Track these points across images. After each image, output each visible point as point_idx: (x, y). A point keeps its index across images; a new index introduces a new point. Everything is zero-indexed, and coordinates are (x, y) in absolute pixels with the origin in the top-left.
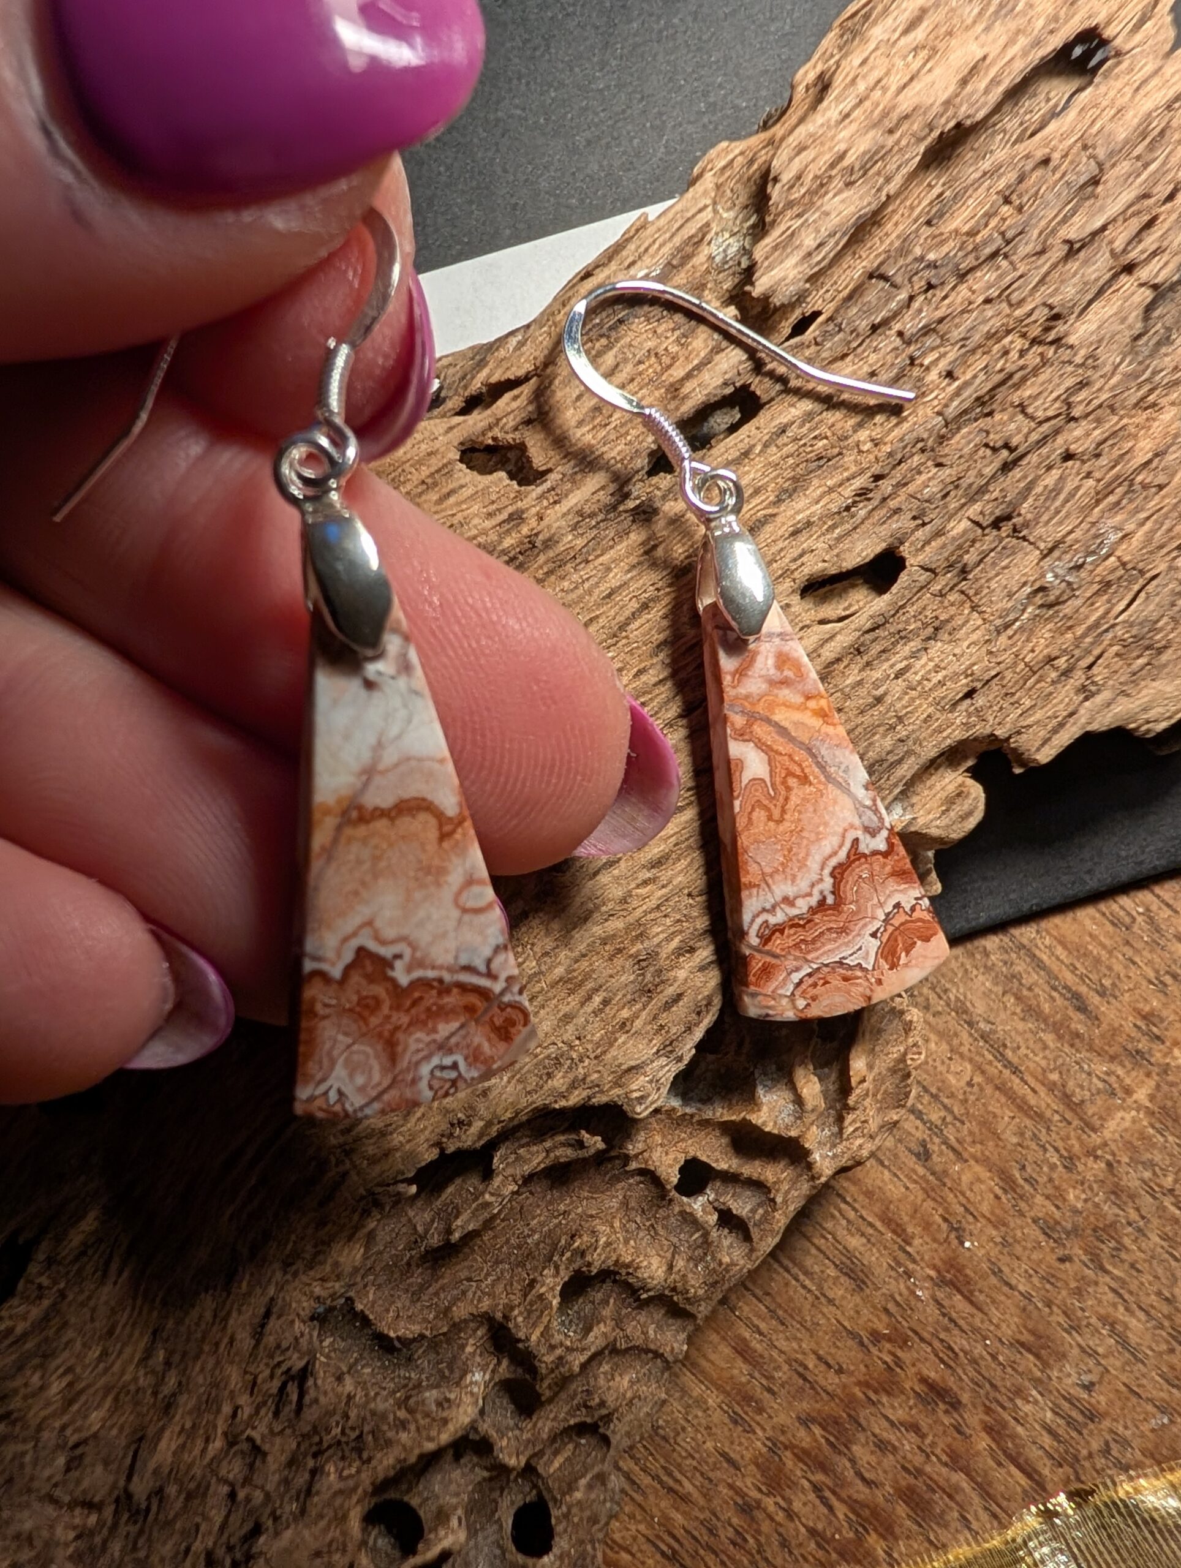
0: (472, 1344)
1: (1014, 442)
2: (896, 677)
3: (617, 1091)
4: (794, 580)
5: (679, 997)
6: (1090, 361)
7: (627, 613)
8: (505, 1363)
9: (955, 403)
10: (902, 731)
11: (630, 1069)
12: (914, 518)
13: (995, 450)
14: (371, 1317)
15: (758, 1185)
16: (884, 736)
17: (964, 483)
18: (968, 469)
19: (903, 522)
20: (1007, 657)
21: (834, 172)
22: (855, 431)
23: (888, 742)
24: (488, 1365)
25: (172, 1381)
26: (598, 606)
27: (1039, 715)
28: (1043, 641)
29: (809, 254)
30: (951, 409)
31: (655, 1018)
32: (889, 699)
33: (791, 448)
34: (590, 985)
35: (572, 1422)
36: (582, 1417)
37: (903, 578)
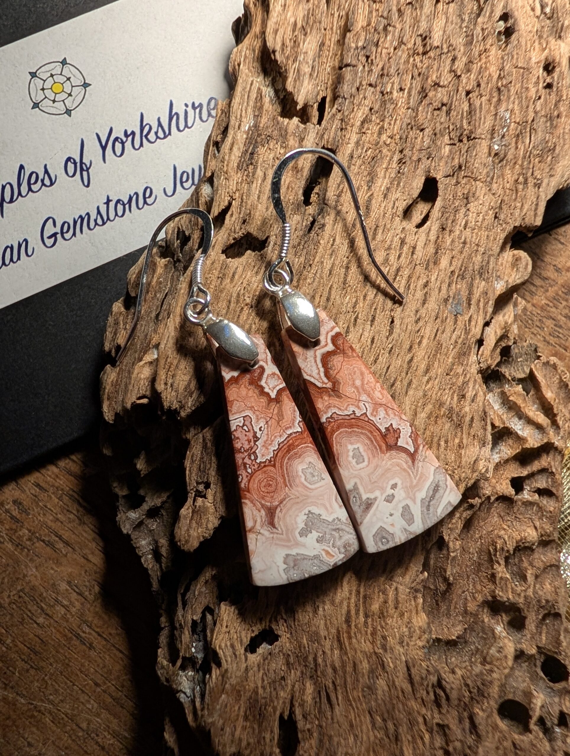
0: (486, 618)
1: (445, 101)
2: (465, 229)
3: (475, 475)
4: (398, 216)
5: (472, 418)
6: (451, 48)
7: (343, 276)
8: (504, 615)
9: (412, 101)
10: (482, 250)
11: (475, 462)
12: (428, 158)
13: (438, 109)
14: (441, 637)
15: (543, 471)
16: (476, 256)
17: (437, 131)
18: (435, 124)
19: (425, 163)
20: (500, 192)
21: (296, 33)
22: (380, 138)
23: (479, 258)
24: (498, 620)
25: (390, 726)
26: (329, 280)
27: (526, 207)
28: (510, 175)
29: (311, 74)
30: (411, 104)
31: (469, 434)
32: (468, 240)
33: (359, 162)
34: (436, 439)
35: (540, 617)
36: (543, 612)
37: (440, 186)
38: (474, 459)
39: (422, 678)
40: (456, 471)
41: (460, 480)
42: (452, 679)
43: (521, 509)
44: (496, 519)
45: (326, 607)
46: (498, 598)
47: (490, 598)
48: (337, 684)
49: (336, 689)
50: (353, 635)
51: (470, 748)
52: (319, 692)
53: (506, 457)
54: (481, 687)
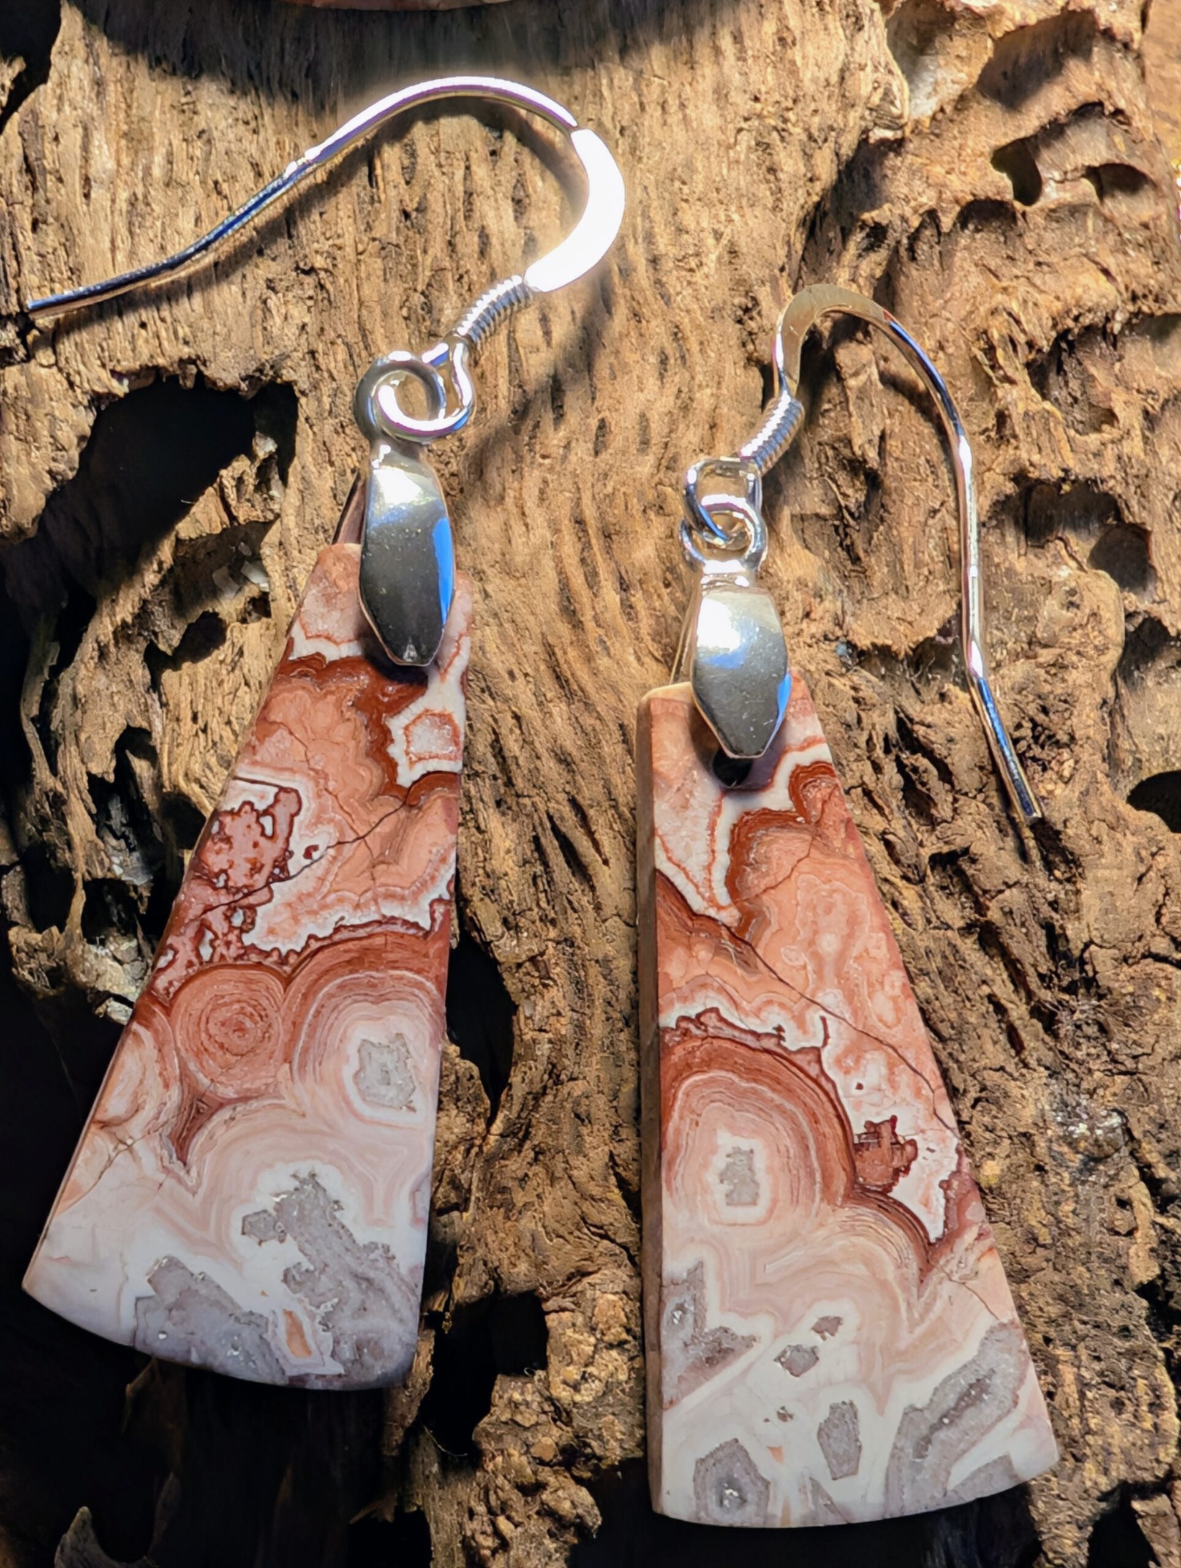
0: (1018, 560)
3: (854, 115)
8: (1071, 536)
11: (842, 76)
14: (888, 643)
15: (1087, 111)
24: (1057, 555)
38: (838, 65)
39: (848, 726)
40: (791, 115)
41: (811, 137)
42: (945, 715)
43: (1048, 236)
44: (976, 279)
45: (490, 588)
46: (1034, 474)
47: (1010, 488)
48: (584, 803)
49: (584, 820)
50: (595, 647)
51: (1054, 905)
52: (536, 840)
53: (955, 91)
54: (1041, 718)
